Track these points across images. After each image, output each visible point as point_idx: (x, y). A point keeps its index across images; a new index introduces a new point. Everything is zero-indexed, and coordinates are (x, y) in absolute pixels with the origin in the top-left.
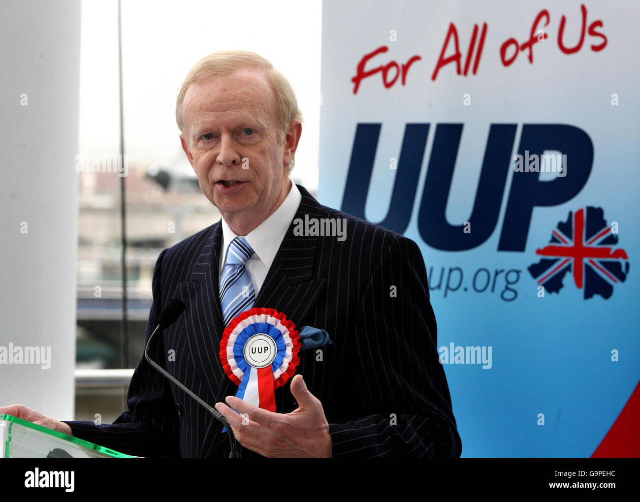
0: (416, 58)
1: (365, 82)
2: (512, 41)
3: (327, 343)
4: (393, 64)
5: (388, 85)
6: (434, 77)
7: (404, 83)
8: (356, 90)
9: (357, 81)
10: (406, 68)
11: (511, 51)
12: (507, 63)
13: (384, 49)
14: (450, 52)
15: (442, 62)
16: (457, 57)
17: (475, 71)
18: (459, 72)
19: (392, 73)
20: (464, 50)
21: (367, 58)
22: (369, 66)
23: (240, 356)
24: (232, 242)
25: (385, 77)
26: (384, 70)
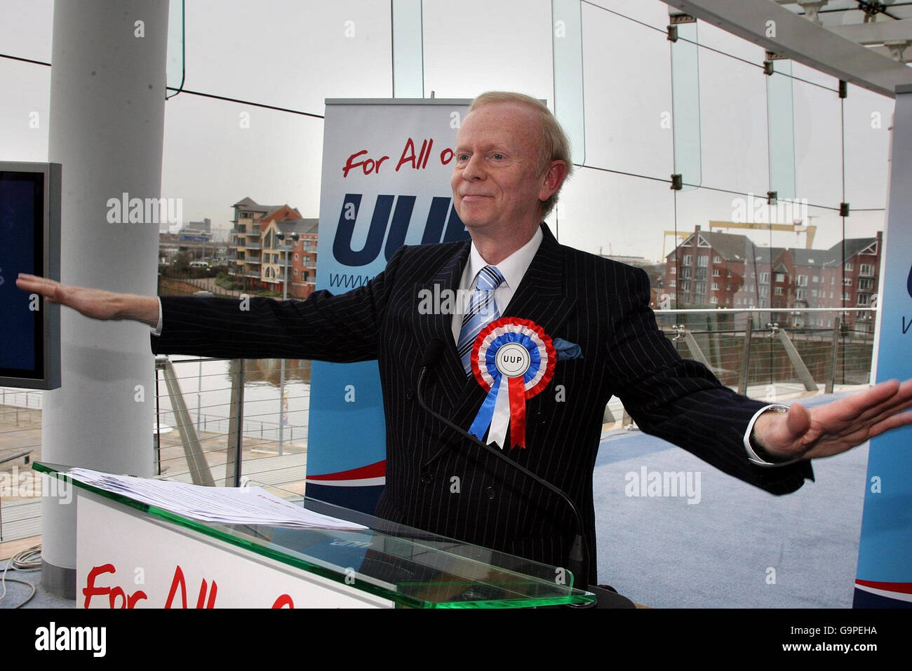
0: (386, 158)
1: (351, 171)
2: (449, 150)
3: (578, 358)
4: (370, 161)
5: (367, 173)
6: (397, 169)
7: (377, 172)
8: (345, 176)
9: (346, 170)
10: (379, 163)
11: (448, 156)
12: (445, 163)
13: (365, 152)
14: (408, 154)
15: (403, 161)
16: (413, 158)
17: (424, 167)
18: (414, 167)
19: (369, 166)
20: (417, 155)
21: (353, 156)
22: (354, 162)
23: (490, 362)
24: (482, 270)
25: (365, 168)
26: (365, 164)
